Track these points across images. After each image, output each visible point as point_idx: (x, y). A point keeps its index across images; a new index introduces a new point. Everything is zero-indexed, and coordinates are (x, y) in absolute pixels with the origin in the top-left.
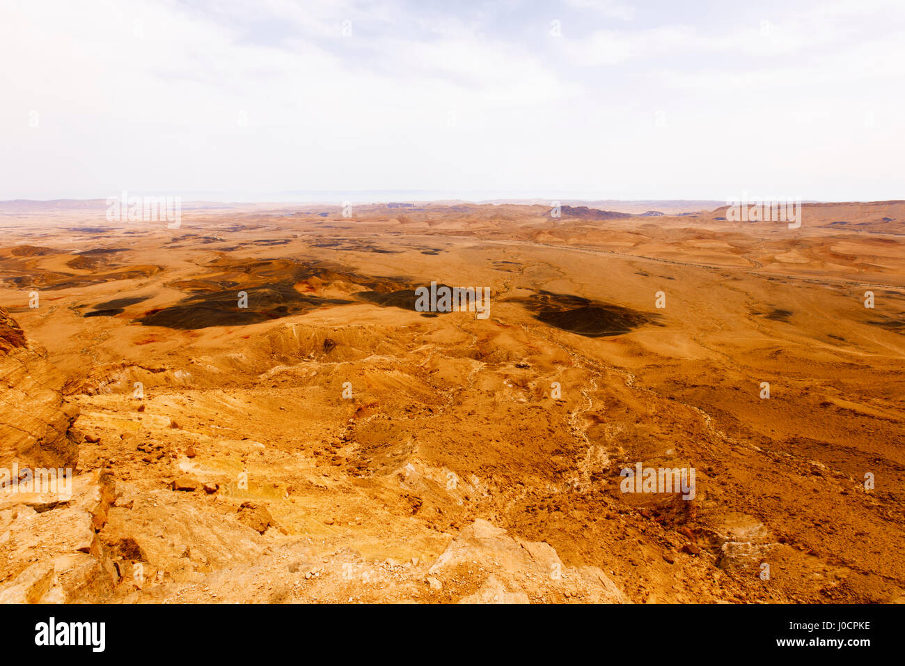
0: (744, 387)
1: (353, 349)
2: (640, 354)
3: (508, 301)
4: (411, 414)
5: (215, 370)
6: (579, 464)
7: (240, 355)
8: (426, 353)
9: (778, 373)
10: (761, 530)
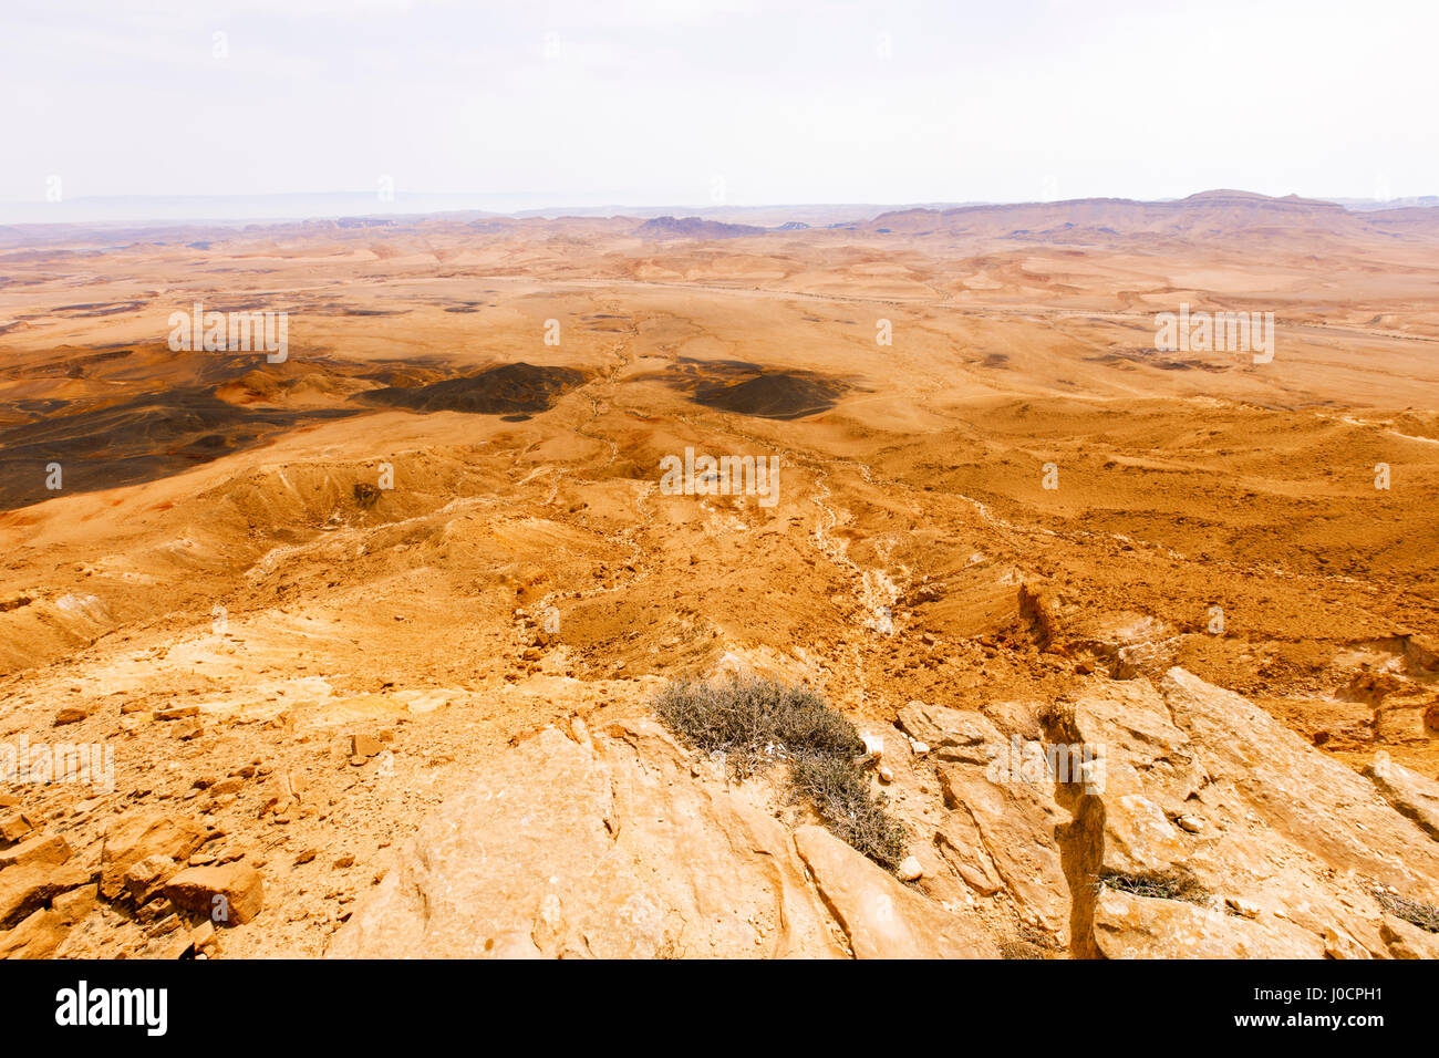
0: (1013, 459)
1: (415, 493)
2: (864, 436)
3: (636, 379)
4: (605, 582)
5: (145, 579)
6: (862, 600)
7: (185, 541)
8: (545, 480)
9: (1033, 436)
10: (1153, 624)
